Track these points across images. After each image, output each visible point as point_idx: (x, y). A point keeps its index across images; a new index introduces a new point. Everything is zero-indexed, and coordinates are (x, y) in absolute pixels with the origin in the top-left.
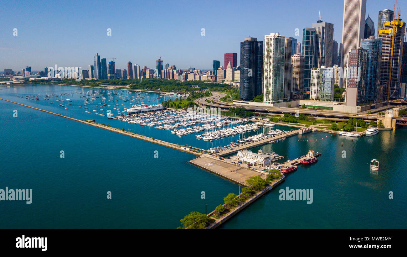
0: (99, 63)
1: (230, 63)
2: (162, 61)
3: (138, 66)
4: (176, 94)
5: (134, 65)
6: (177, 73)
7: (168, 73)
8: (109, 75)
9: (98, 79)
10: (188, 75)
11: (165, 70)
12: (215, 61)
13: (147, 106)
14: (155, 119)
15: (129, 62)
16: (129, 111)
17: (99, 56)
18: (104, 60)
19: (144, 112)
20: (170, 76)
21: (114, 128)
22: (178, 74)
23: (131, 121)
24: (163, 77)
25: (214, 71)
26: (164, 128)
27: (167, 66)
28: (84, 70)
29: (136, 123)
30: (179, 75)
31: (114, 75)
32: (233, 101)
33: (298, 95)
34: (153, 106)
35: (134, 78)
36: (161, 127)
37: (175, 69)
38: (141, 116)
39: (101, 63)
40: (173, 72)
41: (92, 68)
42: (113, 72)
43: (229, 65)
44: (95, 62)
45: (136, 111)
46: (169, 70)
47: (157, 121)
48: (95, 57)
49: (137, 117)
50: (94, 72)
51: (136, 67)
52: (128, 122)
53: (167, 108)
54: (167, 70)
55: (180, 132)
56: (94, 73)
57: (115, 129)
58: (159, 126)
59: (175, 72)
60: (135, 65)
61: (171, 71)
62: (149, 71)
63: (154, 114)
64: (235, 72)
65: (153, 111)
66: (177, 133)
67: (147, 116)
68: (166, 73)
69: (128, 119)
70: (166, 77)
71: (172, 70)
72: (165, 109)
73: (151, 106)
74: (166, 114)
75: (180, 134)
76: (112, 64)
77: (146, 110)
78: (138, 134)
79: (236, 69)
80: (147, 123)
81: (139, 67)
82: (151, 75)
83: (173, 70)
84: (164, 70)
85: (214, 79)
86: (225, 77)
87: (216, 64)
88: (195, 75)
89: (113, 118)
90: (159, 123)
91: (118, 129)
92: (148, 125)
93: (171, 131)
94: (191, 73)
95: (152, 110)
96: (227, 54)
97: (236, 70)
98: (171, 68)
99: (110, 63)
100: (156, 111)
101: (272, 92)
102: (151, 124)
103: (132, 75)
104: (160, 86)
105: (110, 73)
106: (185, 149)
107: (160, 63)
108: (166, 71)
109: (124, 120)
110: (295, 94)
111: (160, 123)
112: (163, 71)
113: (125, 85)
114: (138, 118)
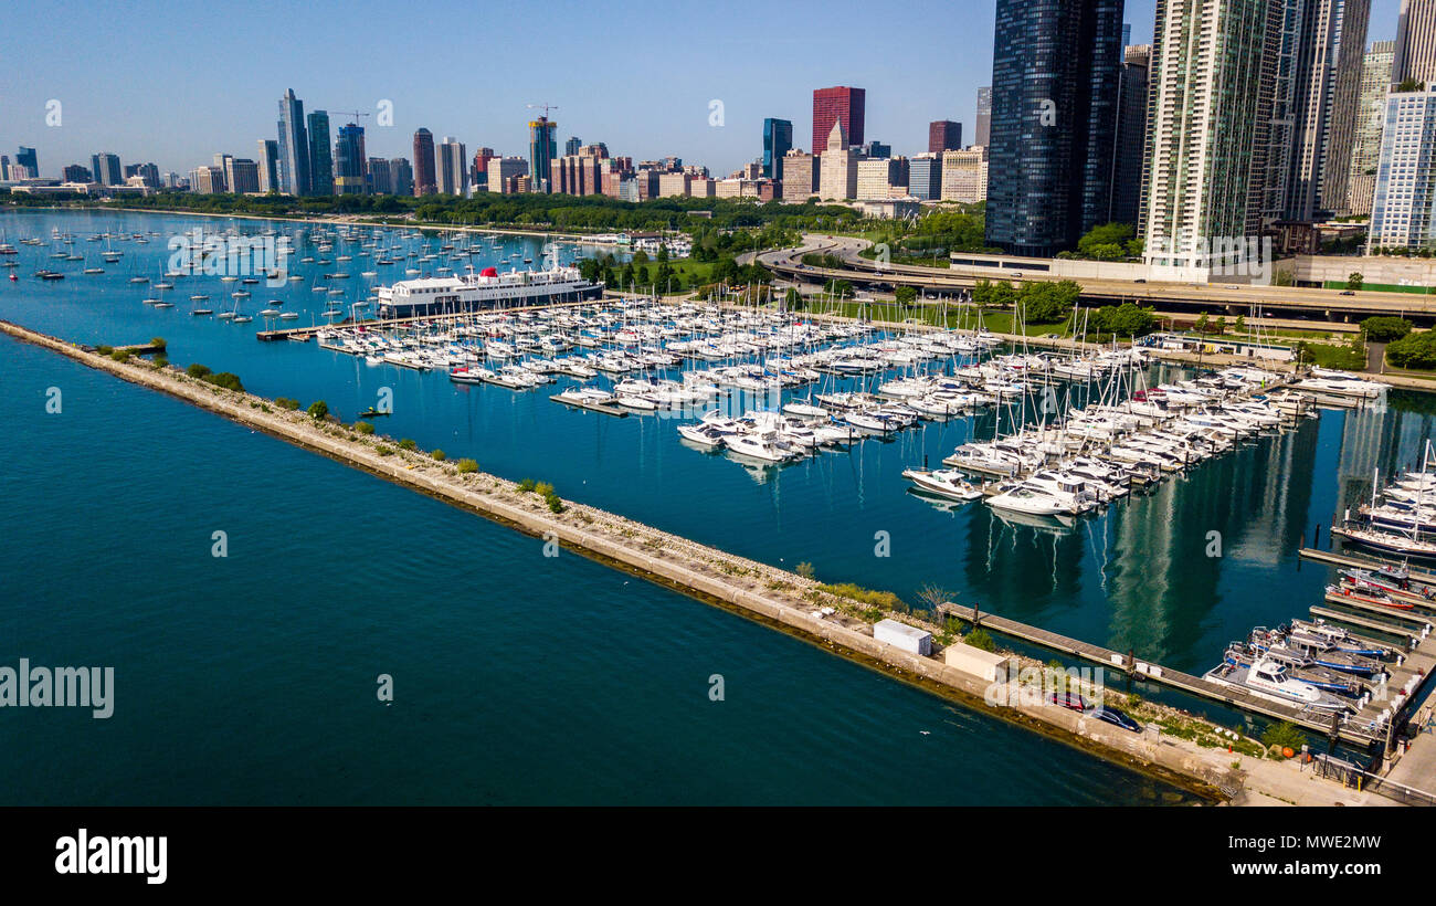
0: (298, 133)
1: (837, 127)
2: (554, 125)
3: (456, 144)
4: (629, 240)
5: (440, 140)
6: (612, 172)
7: (577, 174)
8: (339, 182)
9: (296, 196)
10: (662, 177)
11: (567, 159)
12: (773, 120)
13: (492, 273)
14: (545, 340)
15: (421, 130)
16: (389, 296)
17: (301, 102)
18: (320, 120)
19: (477, 306)
20: (586, 185)
21: (258, 400)
22: (617, 177)
23: (390, 356)
24: (557, 189)
25: (768, 164)
26: (615, 404)
27: (574, 145)
28: (239, 161)
29: (421, 369)
30: (624, 178)
31: (359, 181)
32: (954, 256)
33: (1294, 232)
34: (531, 274)
35: (441, 190)
36: (592, 397)
37: (605, 155)
38: (458, 325)
39: (308, 131)
40: (597, 169)
41: (272, 149)
42: (359, 170)
43: (836, 134)
44: (281, 124)
45: (429, 299)
46: (581, 160)
47: (562, 353)
48: (281, 106)
49: (434, 330)
50: (278, 165)
51: (447, 149)
52: (372, 361)
53: (605, 292)
54: (572, 160)
55: (761, 442)
56: (279, 171)
57: (265, 409)
58: (577, 387)
59: (606, 166)
60: (446, 142)
61: (589, 163)
62: (501, 163)
63: (536, 317)
64: (861, 164)
65: (531, 300)
66: (734, 442)
67: (493, 329)
68: (568, 172)
69: (374, 344)
70: (568, 187)
71: (596, 160)
72: (597, 294)
73: (515, 275)
74: (609, 318)
75: (759, 451)
76: (353, 134)
77: (487, 295)
78: (428, 450)
79: (864, 151)
80: (496, 366)
81: (462, 148)
82: (508, 179)
83: (600, 161)
84: (563, 161)
85: (768, 194)
86: (816, 186)
87: (778, 136)
88: (688, 179)
89: (284, 337)
90: (575, 369)
91: (282, 404)
92: (507, 379)
93: (684, 430)
94: (671, 170)
95: (522, 293)
96: (822, 90)
97: (864, 158)
98: (592, 150)
99: (342, 131)
100: (544, 300)
101: (1204, 199)
102: (525, 375)
103: (434, 182)
104: (550, 212)
105: (346, 170)
106: (932, 650)
107: (545, 131)
108: (568, 165)
109: (352, 345)
110: (1273, 228)
111: (582, 371)
112: (556, 164)
113: (399, 212)
114: (441, 337)
